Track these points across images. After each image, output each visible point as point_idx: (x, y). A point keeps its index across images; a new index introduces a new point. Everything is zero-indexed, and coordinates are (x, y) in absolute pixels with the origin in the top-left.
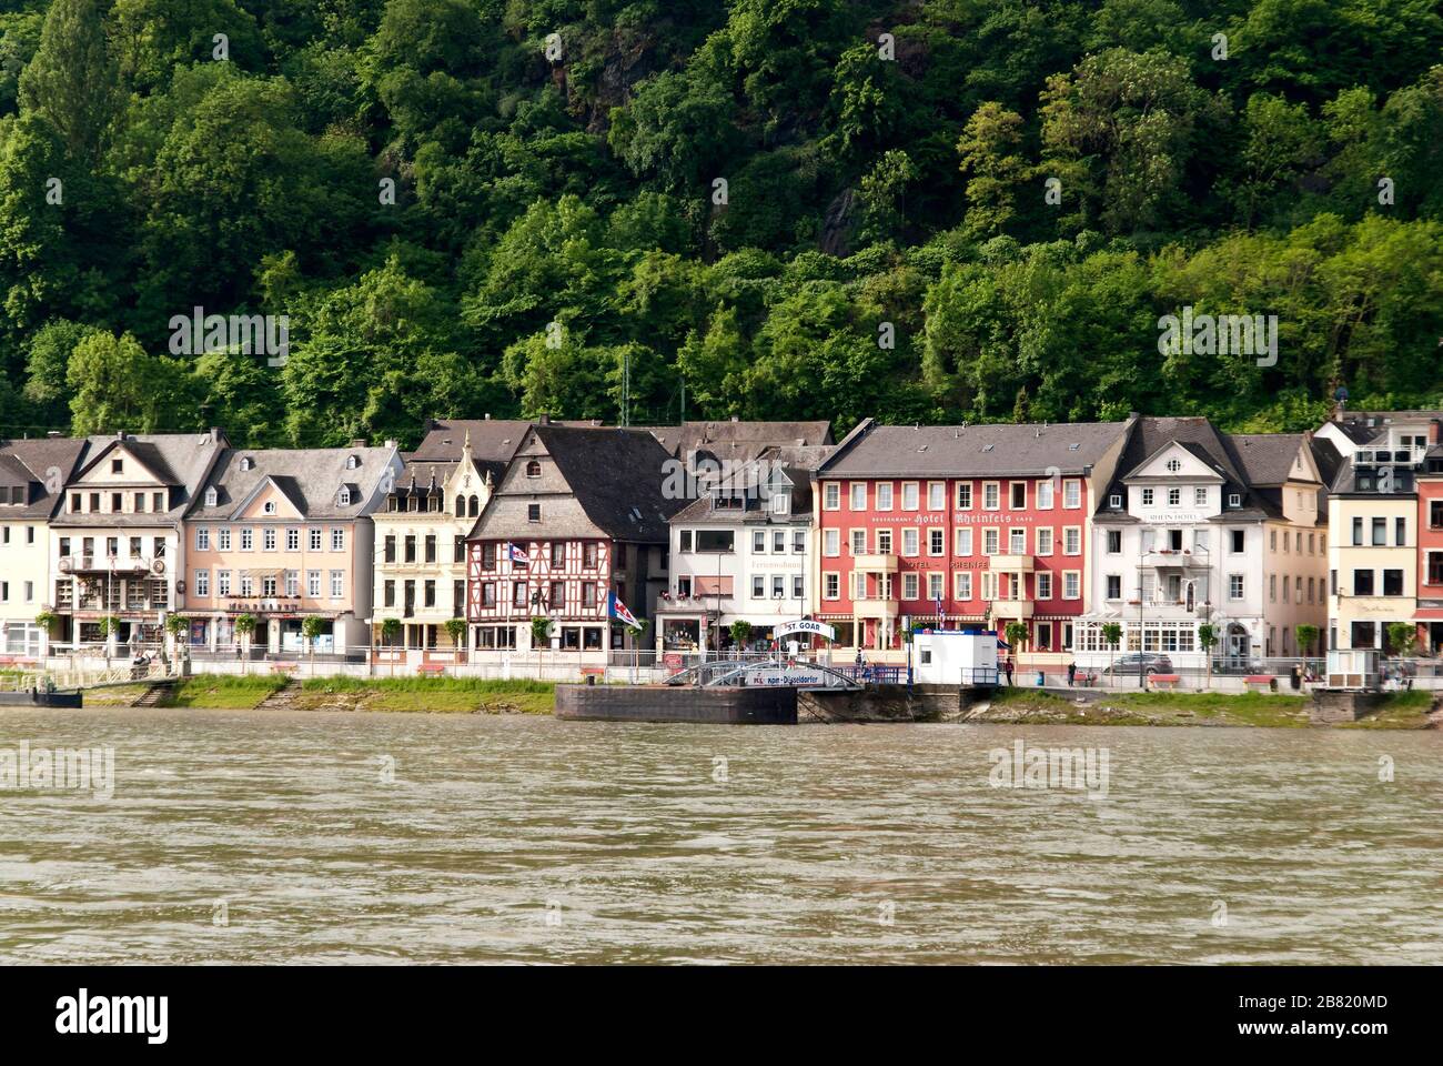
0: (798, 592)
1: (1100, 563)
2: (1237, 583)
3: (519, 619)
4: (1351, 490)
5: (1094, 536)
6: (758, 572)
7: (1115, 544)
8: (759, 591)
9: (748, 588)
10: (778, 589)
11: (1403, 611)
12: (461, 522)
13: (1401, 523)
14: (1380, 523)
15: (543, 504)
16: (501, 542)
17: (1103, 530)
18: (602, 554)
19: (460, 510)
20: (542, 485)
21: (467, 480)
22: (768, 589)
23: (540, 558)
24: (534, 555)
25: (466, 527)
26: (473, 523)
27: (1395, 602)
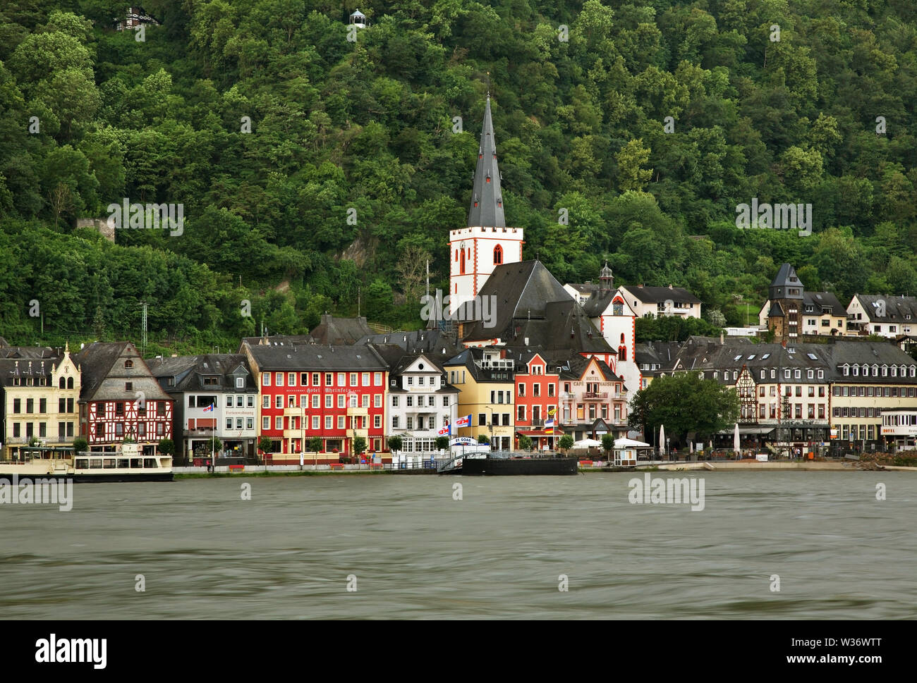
0: (250, 426)
1: (390, 411)
2: (446, 419)
3: (119, 442)
4: (489, 379)
5: (388, 398)
6: (229, 416)
7: (396, 401)
8: (230, 426)
9: (224, 424)
10: (239, 425)
11: (509, 432)
12: (63, 391)
13: (508, 393)
14: (501, 393)
15: (134, 382)
16: (109, 401)
17: (391, 396)
18: (168, 408)
19: (62, 385)
20: (133, 372)
21: (67, 368)
22: (235, 425)
23: (132, 410)
24: (128, 408)
25: (66, 394)
26: (71, 392)
27: (506, 428)
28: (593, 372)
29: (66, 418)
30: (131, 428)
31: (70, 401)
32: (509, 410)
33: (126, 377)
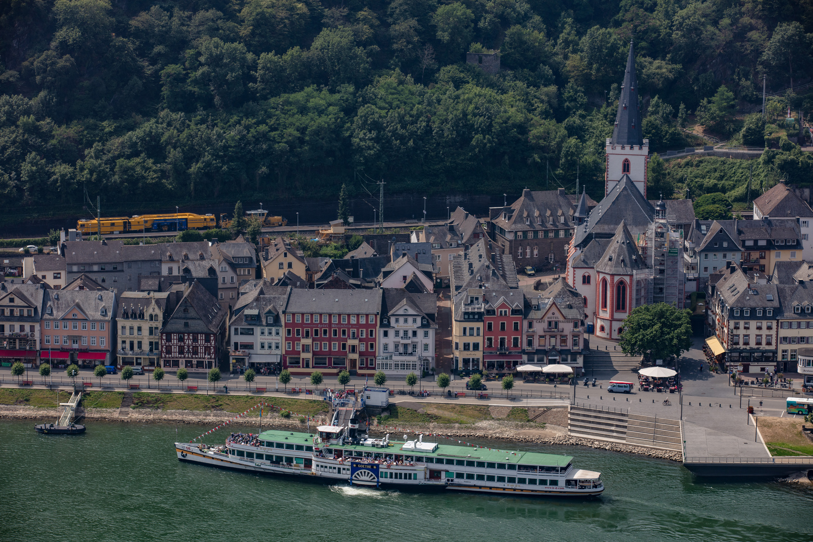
0: (277, 347)
1: (381, 340)
2: (426, 346)
3: (181, 358)
4: (462, 319)
5: (379, 332)
6: (263, 341)
7: (386, 334)
8: (263, 347)
9: (259, 346)
10: (270, 347)
11: (479, 355)
12: (151, 323)
13: (478, 329)
14: (472, 329)
15: (190, 322)
16: (174, 333)
17: (382, 330)
18: (212, 338)
19: (151, 319)
20: (189, 316)
21: (154, 309)
22: (266, 346)
23: (189, 339)
24: (186, 338)
25: (154, 324)
26: (156, 323)
27: (476, 352)
28: (553, 314)
29: (155, 339)
30: (189, 350)
31: (156, 328)
32: (479, 340)
33: (184, 318)
